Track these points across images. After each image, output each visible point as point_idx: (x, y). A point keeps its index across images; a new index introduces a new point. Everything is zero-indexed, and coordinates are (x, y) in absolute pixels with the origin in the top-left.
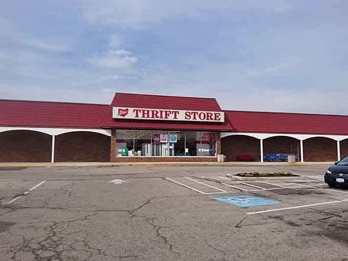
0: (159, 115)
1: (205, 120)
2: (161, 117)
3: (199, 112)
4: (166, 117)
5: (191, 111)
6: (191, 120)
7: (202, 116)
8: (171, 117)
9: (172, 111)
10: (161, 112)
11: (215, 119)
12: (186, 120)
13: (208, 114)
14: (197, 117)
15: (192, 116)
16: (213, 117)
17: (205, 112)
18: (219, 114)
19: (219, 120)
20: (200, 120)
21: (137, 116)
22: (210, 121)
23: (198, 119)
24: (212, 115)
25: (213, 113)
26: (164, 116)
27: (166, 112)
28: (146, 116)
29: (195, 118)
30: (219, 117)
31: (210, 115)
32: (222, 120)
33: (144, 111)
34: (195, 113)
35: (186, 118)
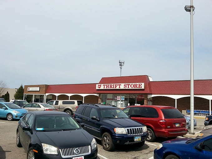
0: (113, 87)
1: (134, 88)
2: (114, 88)
3: (131, 84)
4: (116, 88)
5: (127, 84)
6: (127, 88)
7: (132, 86)
8: (118, 88)
9: (118, 84)
10: (114, 85)
11: (139, 87)
12: (125, 88)
13: (135, 84)
14: (130, 86)
15: (127, 86)
16: (138, 86)
17: (134, 84)
18: (141, 84)
19: (141, 87)
20: (131, 88)
21: (104, 88)
22: (136, 88)
23: (130, 88)
24: (137, 85)
25: (138, 84)
26: (115, 87)
27: (116, 85)
28: (107, 87)
29: (128, 87)
30: (141, 86)
31: (136, 85)
32: (143, 88)
33: (107, 85)
34: (128, 84)
35: (124, 87)
